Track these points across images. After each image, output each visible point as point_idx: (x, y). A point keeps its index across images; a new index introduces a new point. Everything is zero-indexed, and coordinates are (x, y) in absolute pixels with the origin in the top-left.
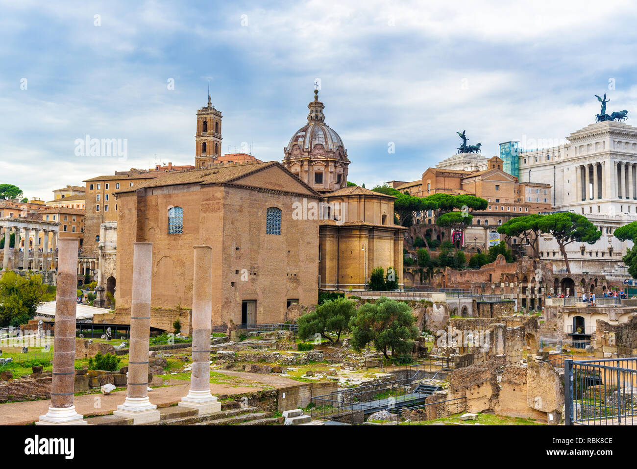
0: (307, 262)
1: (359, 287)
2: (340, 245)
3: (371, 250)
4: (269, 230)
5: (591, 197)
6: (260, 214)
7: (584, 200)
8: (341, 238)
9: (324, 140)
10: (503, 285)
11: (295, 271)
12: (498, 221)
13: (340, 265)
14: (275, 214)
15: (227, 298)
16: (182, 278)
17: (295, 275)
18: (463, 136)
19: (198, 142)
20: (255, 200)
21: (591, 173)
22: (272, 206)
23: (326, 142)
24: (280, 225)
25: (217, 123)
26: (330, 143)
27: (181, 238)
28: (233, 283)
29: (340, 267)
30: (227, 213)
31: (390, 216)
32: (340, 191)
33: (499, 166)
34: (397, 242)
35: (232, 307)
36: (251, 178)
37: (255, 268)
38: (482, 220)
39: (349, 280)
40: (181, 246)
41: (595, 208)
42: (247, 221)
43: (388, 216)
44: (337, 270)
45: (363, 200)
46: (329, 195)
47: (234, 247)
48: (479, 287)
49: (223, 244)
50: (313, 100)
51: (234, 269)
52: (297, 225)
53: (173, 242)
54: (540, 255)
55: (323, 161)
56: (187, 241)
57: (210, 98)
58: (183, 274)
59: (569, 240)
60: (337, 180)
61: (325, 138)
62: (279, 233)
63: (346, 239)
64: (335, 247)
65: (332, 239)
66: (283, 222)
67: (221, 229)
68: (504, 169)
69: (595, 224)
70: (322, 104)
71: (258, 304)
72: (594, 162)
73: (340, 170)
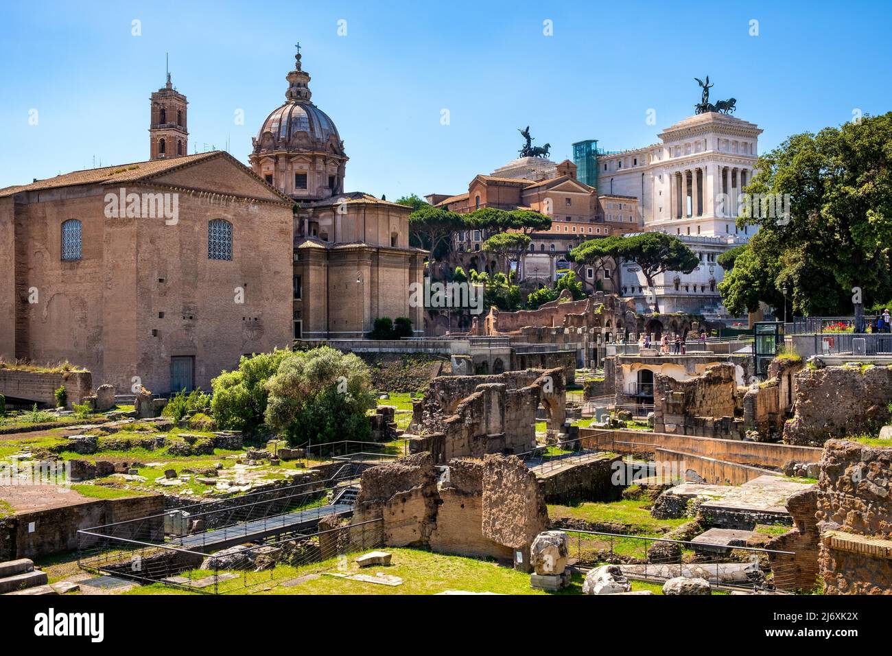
0: (274, 300)
1: (358, 336)
2: (331, 277)
3: (374, 283)
4: (212, 253)
5: (689, 213)
6: (197, 229)
7: (679, 217)
8: (332, 266)
9: (308, 125)
10: (567, 331)
11: (255, 314)
12: (568, 245)
13: (331, 304)
14: (222, 229)
15: (145, 354)
16: (83, 325)
17: (256, 319)
18: (526, 134)
19: (153, 140)
20: (189, 208)
21: (689, 183)
22: (216, 217)
23: (312, 129)
24: (230, 245)
25: (179, 112)
26: (317, 130)
27: (80, 265)
28: (155, 333)
29: (330, 307)
30: (142, 227)
31: (404, 234)
32: (331, 199)
33: (571, 173)
34: (412, 271)
35: (155, 368)
36: (182, 174)
37: (190, 310)
38: (547, 245)
39: (344, 326)
40: (80, 277)
41: (694, 228)
42: (177, 239)
43: (400, 234)
44: (326, 312)
45: (363, 211)
46: (314, 204)
47: (156, 277)
48: (534, 334)
49: (138, 272)
50: (294, 69)
51: (156, 309)
52: (258, 246)
53: (69, 272)
54: (623, 291)
55: (307, 156)
56: (89, 270)
57: (169, 77)
58: (84, 319)
59: (659, 269)
60: (327, 184)
61: (310, 122)
62: (230, 258)
63: (339, 268)
64: (323, 280)
65: (317, 268)
66: (234, 242)
67: (134, 251)
68: (578, 178)
69: (692, 249)
70: (306, 74)
71: (197, 363)
72: (693, 168)
73: (332, 169)
